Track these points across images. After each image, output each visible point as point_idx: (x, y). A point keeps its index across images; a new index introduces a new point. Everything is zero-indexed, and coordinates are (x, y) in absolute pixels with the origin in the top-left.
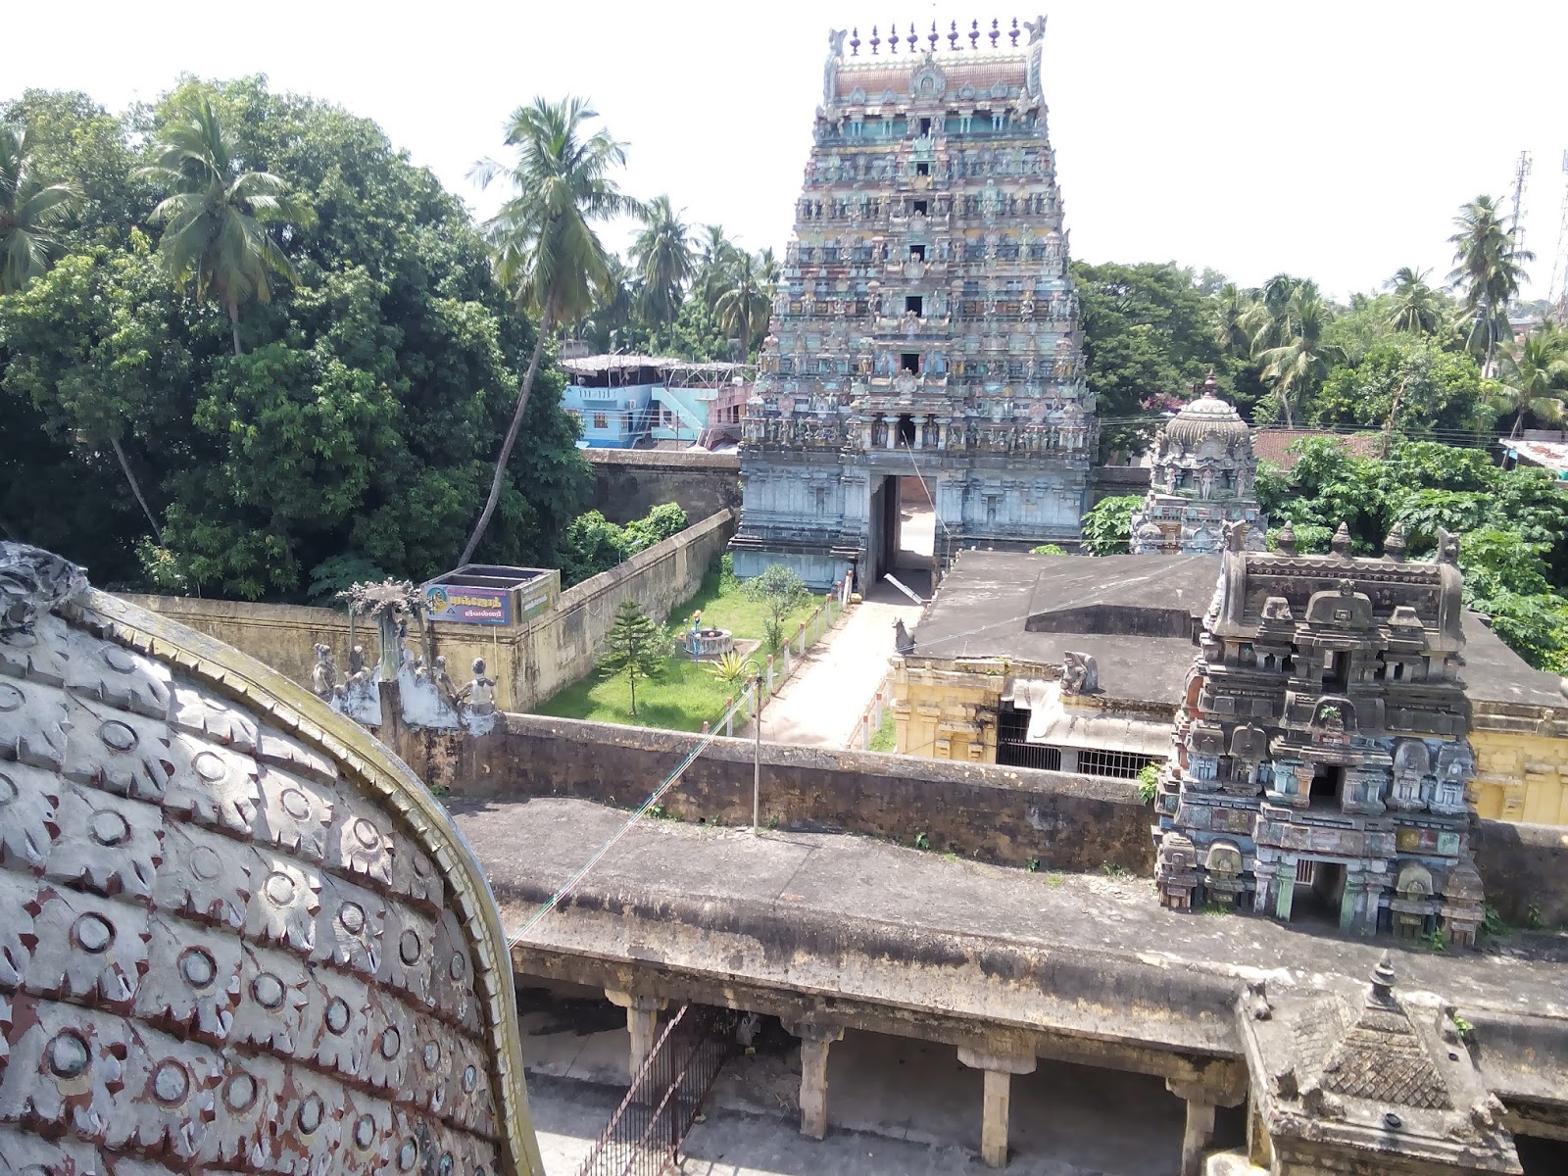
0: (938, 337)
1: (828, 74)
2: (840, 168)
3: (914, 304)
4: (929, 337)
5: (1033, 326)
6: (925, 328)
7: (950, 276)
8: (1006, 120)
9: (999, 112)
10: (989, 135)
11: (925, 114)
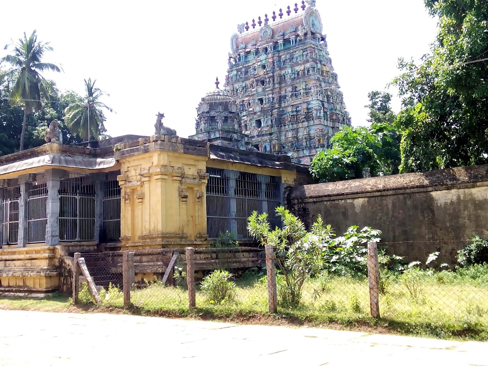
0: (266, 135)
1: (232, 40)
2: (236, 75)
3: (259, 123)
4: (263, 135)
5: (306, 124)
6: (261, 131)
7: (273, 108)
8: (296, 41)
9: (293, 38)
10: (290, 48)
11: (264, 46)
